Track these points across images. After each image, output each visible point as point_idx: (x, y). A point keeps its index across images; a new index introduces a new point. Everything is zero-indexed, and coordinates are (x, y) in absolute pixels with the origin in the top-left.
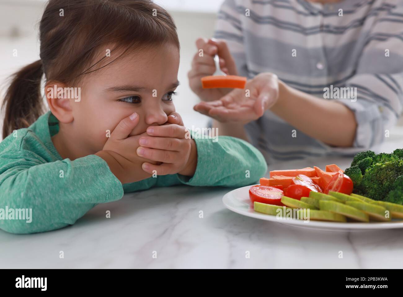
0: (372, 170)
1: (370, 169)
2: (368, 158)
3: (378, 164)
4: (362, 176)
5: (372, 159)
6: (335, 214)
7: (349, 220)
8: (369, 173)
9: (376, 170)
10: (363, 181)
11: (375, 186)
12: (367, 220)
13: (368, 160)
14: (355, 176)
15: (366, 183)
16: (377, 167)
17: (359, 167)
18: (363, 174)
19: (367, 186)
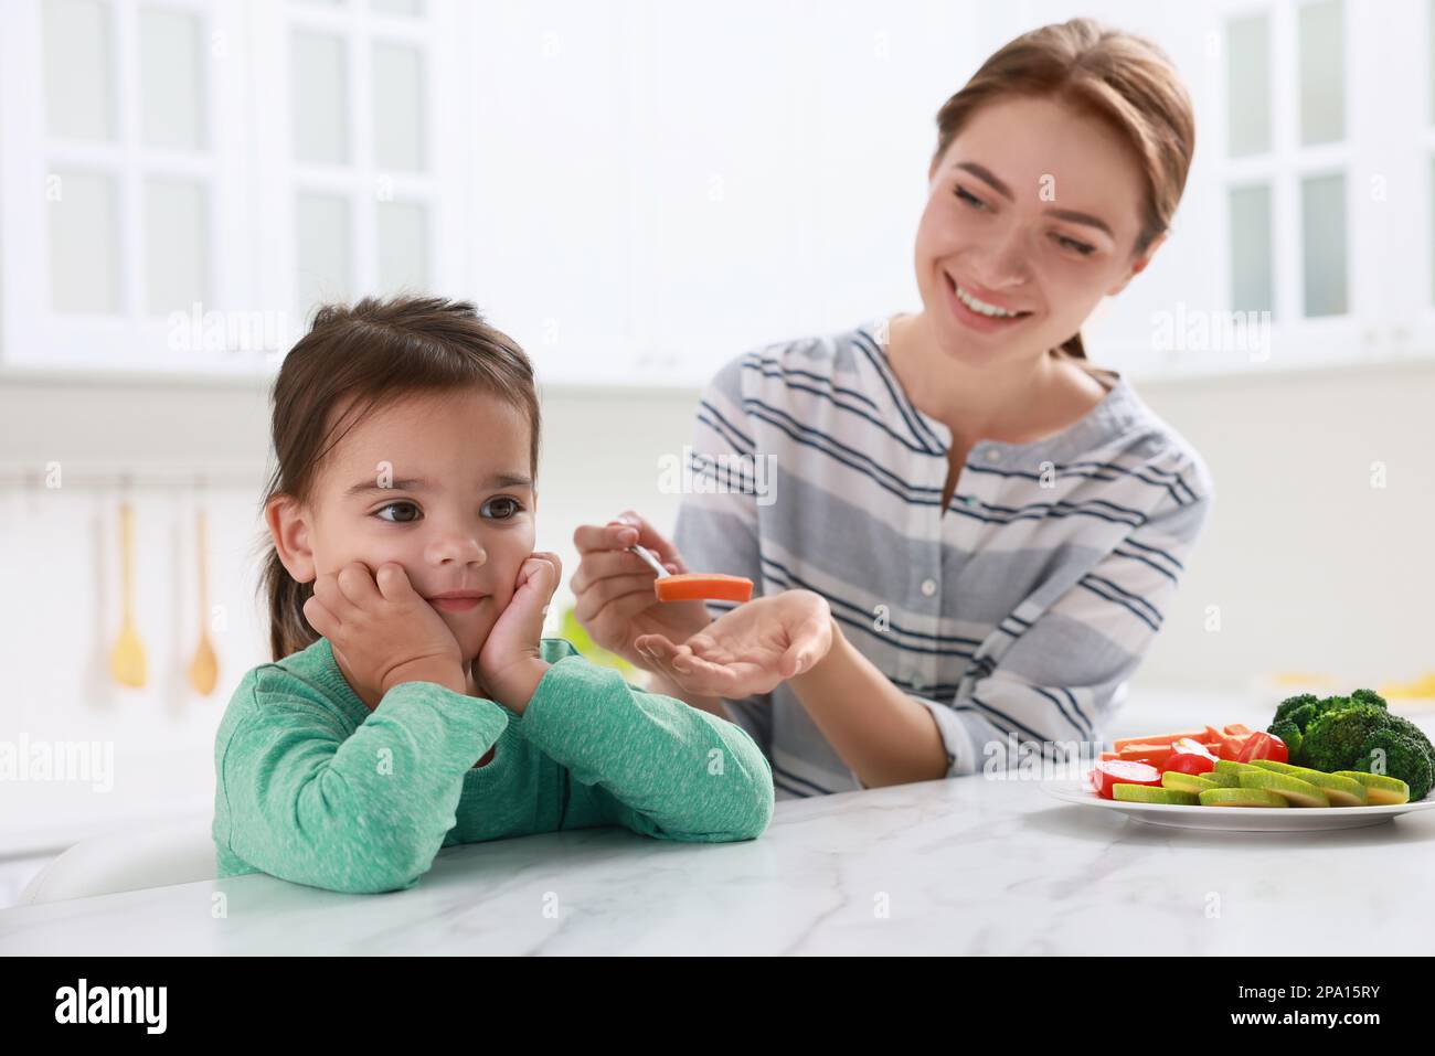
0: (1319, 724)
1: (1316, 724)
2: (1308, 705)
3: (1329, 713)
4: (1301, 737)
5: (1314, 708)
6: (1271, 795)
7: (1292, 803)
8: (1315, 730)
9: (1327, 725)
10: (1304, 746)
11: (1328, 754)
12: (1327, 803)
13: (1309, 708)
14: (1288, 737)
15: (1310, 749)
16: (1329, 718)
17: (1294, 721)
18: (1303, 731)
19: (1313, 756)
